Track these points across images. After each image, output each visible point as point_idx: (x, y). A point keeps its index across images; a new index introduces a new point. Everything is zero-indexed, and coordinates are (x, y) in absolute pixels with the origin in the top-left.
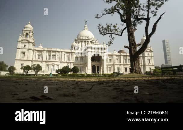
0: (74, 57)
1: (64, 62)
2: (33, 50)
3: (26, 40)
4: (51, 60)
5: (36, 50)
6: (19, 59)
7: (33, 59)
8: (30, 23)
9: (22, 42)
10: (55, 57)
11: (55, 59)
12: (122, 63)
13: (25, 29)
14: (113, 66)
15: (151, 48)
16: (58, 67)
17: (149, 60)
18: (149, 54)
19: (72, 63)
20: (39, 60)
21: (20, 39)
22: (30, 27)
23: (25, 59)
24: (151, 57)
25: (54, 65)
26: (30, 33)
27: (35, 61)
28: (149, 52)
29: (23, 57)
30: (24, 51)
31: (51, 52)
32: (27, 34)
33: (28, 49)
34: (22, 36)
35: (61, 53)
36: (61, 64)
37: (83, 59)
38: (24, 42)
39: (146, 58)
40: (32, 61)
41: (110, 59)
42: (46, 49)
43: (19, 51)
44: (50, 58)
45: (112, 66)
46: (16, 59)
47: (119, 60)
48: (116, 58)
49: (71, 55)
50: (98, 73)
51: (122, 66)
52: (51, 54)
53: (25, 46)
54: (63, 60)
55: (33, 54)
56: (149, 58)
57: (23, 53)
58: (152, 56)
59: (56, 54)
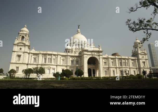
0: (69, 60)
1: (60, 66)
2: (29, 53)
3: (22, 43)
4: (47, 63)
5: (32, 53)
6: (14, 62)
7: (28, 62)
8: (26, 26)
9: (18, 45)
10: (51, 61)
11: (51, 62)
12: (117, 66)
13: (21, 32)
14: (109, 69)
15: (144, 51)
16: (54, 70)
17: (144, 63)
18: (143, 57)
19: (68, 66)
20: (35, 63)
21: (16, 42)
22: (26, 31)
23: (21, 62)
24: (146, 60)
25: (49, 68)
26: (26, 36)
27: (31, 64)
28: (143, 54)
29: (18, 61)
30: (20, 54)
31: (47, 55)
32: (23, 37)
33: (24, 52)
34: (18, 40)
35: (56, 56)
36: (57, 67)
37: (79, 62)
38: (20, 45)
39: (141, 61)
40: (27, 64)
41: (105, 62)
42: (42, 52)
43: (14, 54)
44: (45, 62)
45: (107, 69)
46: (12, 62)
47: (114, 63)
48: (111, 61)
49: (67, 58)
50: (94, 76)
51: (118, 69)
52: (47, 57)
53: (21, 49)
54: (58, 64)
55: (29, 57)
56: (144, 61)
57: (18, 57)
58: (147, 58)
59: (52, 57)
